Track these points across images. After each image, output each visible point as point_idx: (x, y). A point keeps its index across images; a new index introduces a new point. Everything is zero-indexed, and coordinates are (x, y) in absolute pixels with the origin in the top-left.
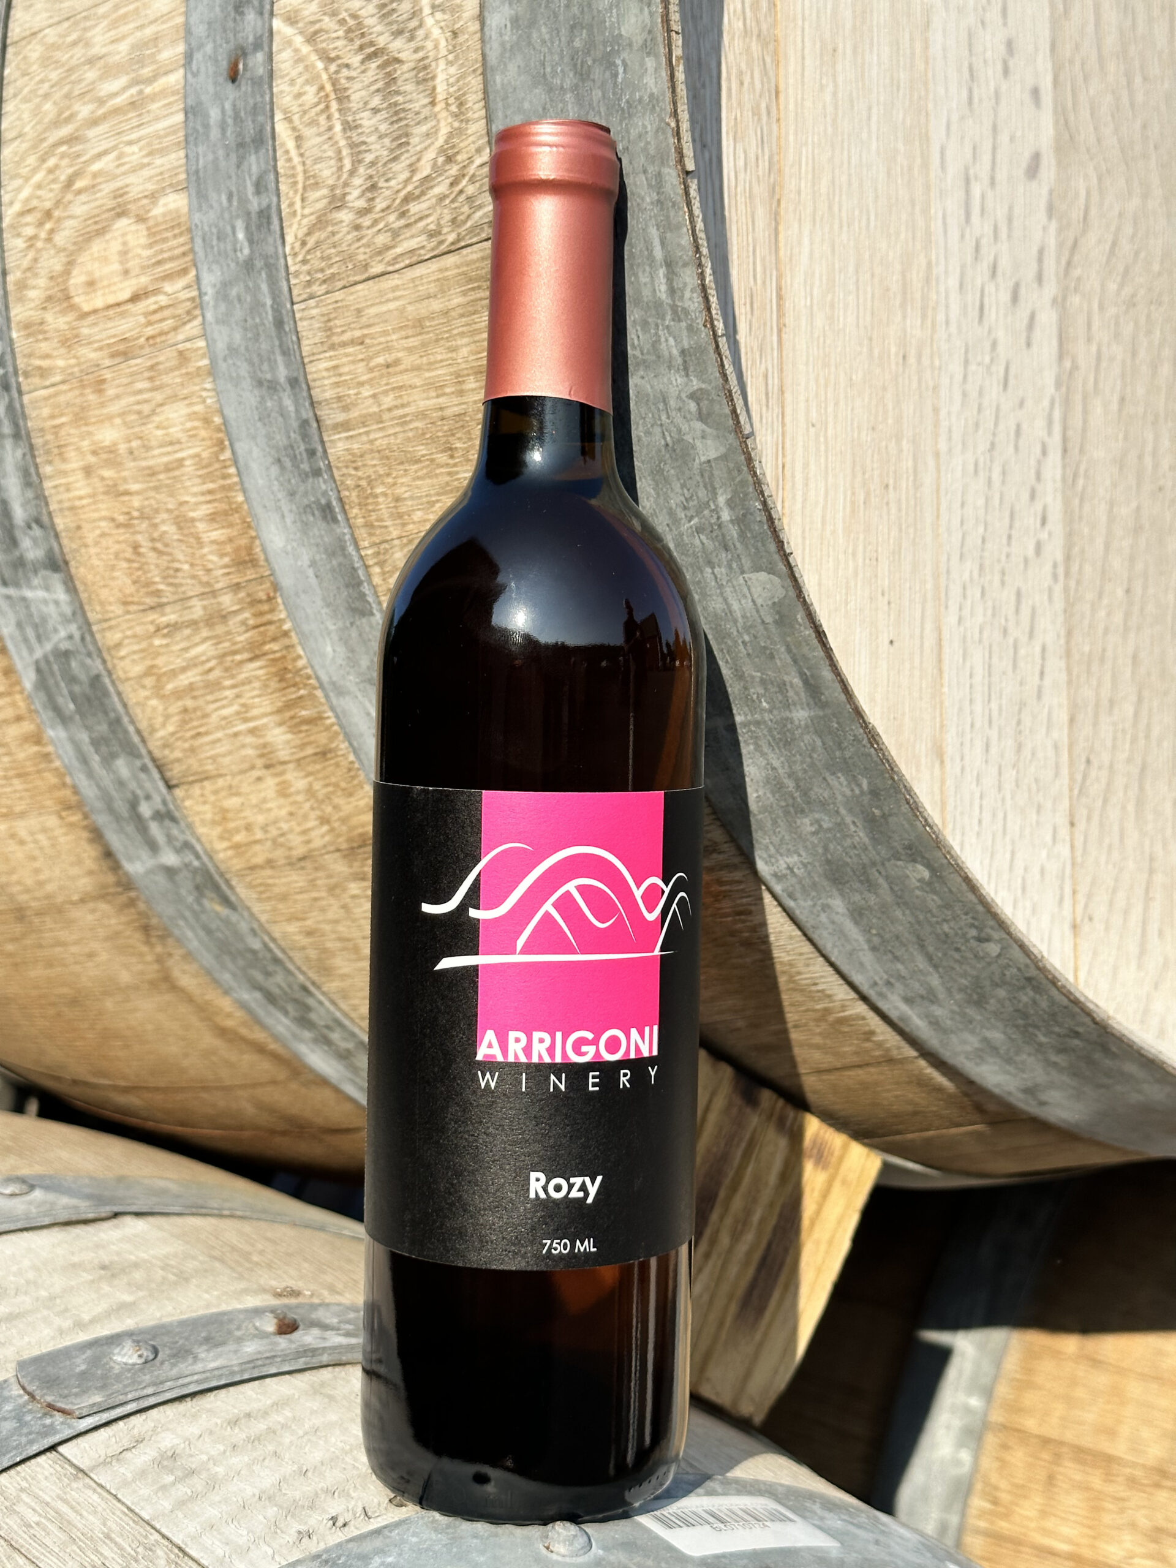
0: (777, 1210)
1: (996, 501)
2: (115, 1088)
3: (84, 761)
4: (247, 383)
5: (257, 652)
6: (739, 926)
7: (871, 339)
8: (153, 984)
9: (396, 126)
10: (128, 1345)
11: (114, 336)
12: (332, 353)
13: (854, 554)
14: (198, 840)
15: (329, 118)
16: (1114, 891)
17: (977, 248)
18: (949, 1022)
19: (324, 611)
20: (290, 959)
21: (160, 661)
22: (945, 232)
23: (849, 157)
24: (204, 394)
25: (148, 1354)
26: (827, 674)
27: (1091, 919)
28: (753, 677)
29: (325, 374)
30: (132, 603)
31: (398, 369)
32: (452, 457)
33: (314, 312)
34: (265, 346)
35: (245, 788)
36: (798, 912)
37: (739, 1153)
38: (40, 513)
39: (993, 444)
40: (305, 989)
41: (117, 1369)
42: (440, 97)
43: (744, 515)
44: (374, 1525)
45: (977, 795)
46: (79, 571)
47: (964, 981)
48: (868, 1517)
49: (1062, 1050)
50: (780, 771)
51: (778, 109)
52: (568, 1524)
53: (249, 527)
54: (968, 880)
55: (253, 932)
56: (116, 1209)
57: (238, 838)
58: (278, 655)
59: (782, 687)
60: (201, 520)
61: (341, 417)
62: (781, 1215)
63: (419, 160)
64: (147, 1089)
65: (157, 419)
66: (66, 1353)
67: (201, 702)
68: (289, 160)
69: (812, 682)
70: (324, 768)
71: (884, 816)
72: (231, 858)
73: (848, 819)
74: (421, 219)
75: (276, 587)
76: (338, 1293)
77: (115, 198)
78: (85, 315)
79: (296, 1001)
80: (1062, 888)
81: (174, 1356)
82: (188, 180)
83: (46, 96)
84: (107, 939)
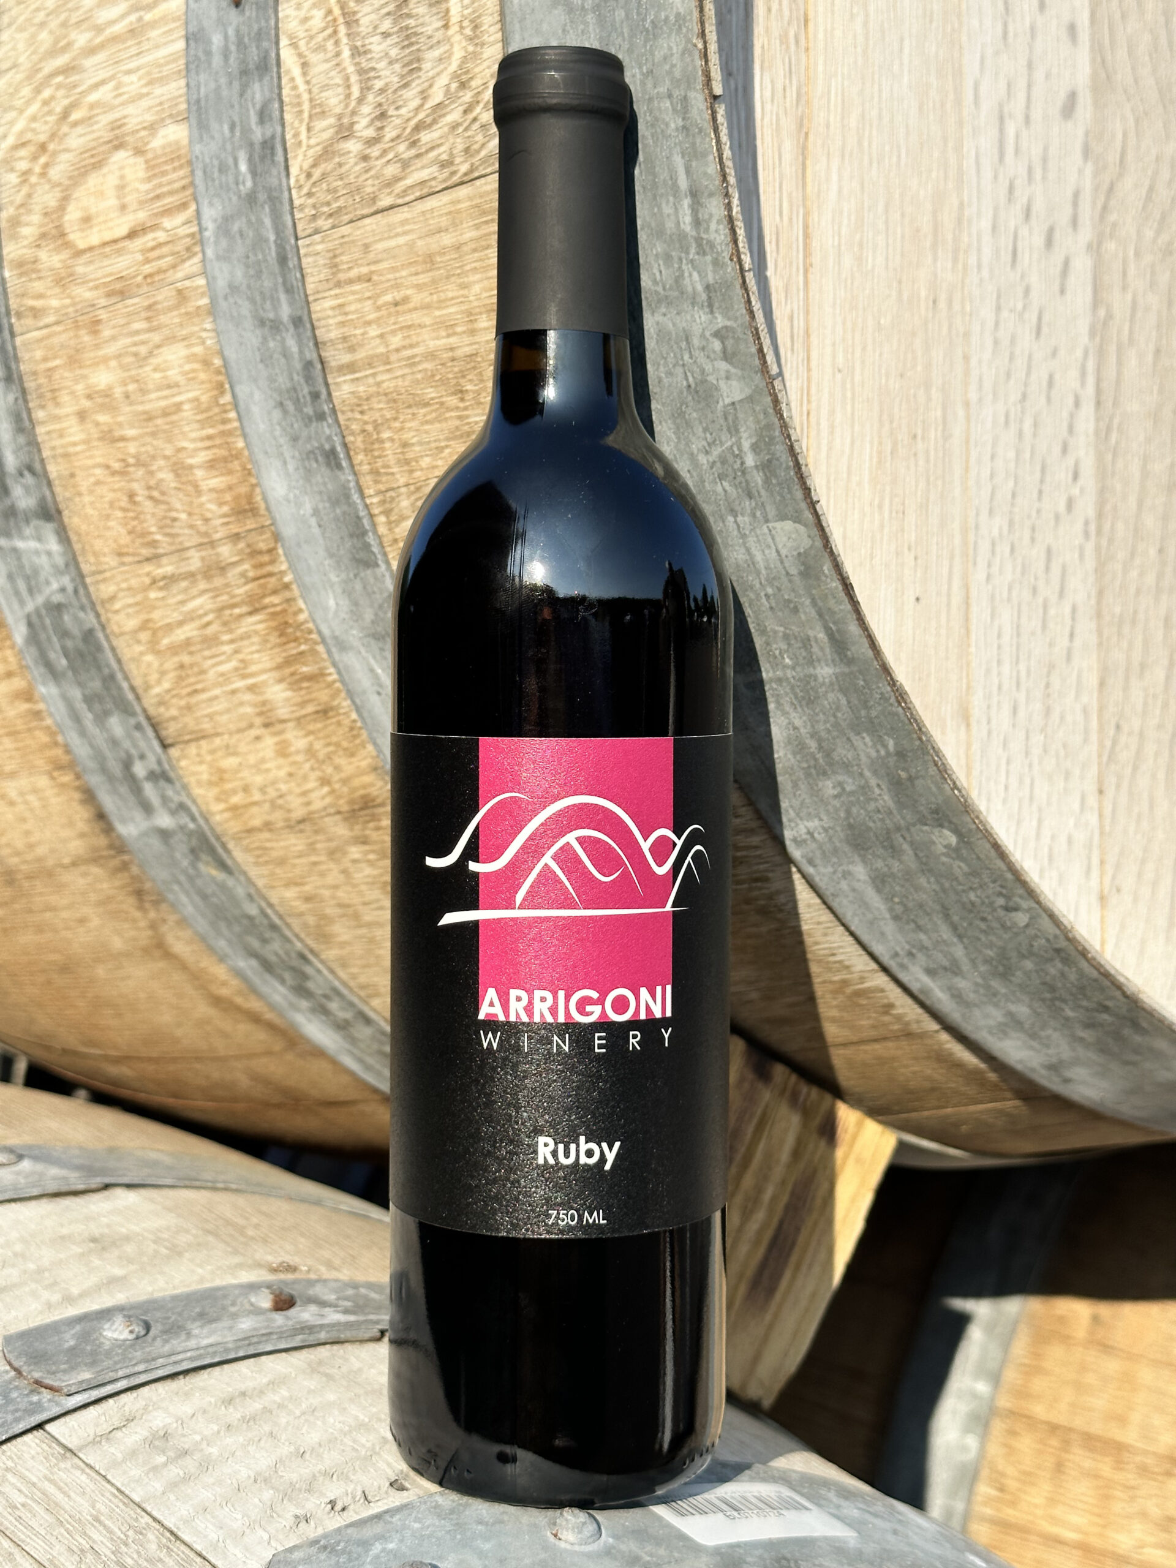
0: (789, 1188)
1: (1027, 455)
2: (106, 1058)
3: (76, 718)
4: (248, 323)
5: (257, 606)
6: (755, 893)
7: (900, 282)
8: (146, 951)
9: (407, 51)
10: (119, 1320)
11: (111, 274)
12: (337, 291)
13: (880, 507)
14: (194, 801)
15: (337, 43)
16: (1143, 861)
17: (1011, 189)
18: (972, 996)
19: (327, 562)
20: (288, 925)
21: (155, 615)
22: (978, 171)
23: (880, 91)
24: (204, 335)
25: (139, 1329)
26: (853, 628)
27: (1118, 890)
28: (775, 632)
29: (330, 313)
30: (128, 554)
31: (406, 307)
32: (462, 400)
33: (319, 247)
34: (267, 283)
35: (243, 748)
36: (817, 879)
37: (750, 1129)
38: (32, 460)
39: (1024, 396)
40: (302, 957)
41: (107, 1345)
42: (455, 18)
43: (770, 461)
44: (375, 1509)
45: (1004, 761)
46: (73, 521)
47: (990, 953)
48: (884, 1505)
49: (1089, 1025)
50: (802, 730)
51: (807, 38)
52: (576, 1511)
53: (250, 474)
54: (996, 846)
55: (250, 897)
56: (107, 1180)
57: (236, 799)
58: (278, 609)
59: (806, 643)
60: (199, 467)
61: (346, 358)
62: (793, 1194)
63: (431, 86)
64: (139, 1058)
65: (154, 361)
66: (54, 1328)
67: (197, 658)
68: (295, 88)
69: (837, 636)
70: (326, 727)
71: (911, 779)
72: (227, 821)
73: (873, 782)
74: (432, 148)
75: (277, 537)
76: (335, 1269)
77: (113, 129)
78: (79, 253)
79: (293, 969)
80: (1089, 858)
81: (165, 1332)
82: (189, 110)
83: (42, 25)
84: (100, 903)
